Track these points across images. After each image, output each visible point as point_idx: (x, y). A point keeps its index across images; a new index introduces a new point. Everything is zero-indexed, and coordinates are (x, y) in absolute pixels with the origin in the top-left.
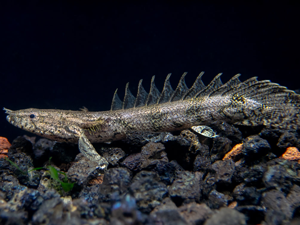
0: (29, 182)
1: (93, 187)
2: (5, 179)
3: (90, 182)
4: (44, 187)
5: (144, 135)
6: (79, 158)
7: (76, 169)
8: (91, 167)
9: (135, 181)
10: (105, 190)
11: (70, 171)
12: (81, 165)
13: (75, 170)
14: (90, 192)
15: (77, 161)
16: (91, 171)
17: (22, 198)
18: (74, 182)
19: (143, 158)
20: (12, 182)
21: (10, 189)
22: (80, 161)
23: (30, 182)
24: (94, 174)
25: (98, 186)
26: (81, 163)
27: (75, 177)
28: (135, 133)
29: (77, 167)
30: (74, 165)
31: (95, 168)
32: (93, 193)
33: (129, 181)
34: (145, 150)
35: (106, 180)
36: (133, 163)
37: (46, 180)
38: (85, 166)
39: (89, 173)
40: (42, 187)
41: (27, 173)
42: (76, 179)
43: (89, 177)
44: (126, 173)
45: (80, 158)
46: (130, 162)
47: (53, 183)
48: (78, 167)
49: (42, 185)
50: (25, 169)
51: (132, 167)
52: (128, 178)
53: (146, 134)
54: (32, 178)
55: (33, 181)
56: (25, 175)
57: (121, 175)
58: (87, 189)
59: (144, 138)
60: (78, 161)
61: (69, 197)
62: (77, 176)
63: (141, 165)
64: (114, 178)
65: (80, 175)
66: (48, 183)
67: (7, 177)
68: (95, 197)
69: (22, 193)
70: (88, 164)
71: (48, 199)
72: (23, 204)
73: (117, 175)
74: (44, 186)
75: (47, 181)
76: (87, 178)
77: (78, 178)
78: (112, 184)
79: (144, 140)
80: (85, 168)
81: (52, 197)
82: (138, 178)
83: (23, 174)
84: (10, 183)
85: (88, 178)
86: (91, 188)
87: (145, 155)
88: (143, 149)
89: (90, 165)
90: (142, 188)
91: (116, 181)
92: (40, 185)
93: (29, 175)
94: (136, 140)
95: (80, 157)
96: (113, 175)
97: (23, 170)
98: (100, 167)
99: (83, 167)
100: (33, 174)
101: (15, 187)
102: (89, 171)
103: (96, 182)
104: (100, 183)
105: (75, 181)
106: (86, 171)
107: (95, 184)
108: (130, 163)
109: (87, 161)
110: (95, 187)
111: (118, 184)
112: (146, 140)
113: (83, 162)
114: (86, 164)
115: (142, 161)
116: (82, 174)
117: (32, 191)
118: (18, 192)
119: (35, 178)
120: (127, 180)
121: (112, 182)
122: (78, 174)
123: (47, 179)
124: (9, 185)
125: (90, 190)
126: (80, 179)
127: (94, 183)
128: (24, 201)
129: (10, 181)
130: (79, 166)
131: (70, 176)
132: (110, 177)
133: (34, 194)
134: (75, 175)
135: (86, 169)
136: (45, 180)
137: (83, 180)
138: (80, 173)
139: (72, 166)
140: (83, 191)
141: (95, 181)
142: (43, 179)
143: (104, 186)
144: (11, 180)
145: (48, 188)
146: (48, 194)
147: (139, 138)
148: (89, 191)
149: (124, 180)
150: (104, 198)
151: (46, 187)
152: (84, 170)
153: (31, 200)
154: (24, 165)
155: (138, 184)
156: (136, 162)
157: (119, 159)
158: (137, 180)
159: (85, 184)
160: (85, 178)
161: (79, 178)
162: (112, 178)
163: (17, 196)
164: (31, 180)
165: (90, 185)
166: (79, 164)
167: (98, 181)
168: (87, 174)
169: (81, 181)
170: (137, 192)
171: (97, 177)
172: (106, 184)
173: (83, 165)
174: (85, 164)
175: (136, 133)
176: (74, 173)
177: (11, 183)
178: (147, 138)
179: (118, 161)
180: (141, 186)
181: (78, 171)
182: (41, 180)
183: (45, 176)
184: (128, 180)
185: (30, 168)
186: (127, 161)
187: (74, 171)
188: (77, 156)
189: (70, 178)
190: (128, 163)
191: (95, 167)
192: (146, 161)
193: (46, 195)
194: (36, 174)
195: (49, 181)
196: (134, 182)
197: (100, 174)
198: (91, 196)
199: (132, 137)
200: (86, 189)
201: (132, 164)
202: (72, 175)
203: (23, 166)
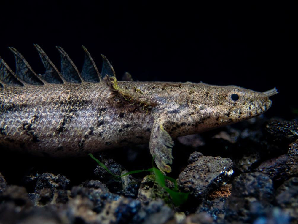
0: (122, 190)
1: (216, 200)
2: (90, 184)
3: (211, 194)
4: (145, 198)
5: (292, 127)
6: (194, 158)
7: (191, 174)
8: (212, 171)
9: (282, 192)
10: (236, 205)
11: (182, 177)
12: (197, 169)
13: (190, 176)
14: (212, 208)
15: (191, 162)
16: (212, 177)
17: (117, 210)
18: (187, 192)
19: (291, 160)
20: (101, 189)
21: (99, 198)
22: (196, 162)
23: (124, 191)
24: (216, 181)
25: (224, 199)
26: (197, 166)
27: (189, 184)
28: (276, 124)
29: (192, 171)
30: (188, 168)
31: (218, 174)
32: (217, 209)
33: (272, 192)
34: (294, 148)
35: (236, 190)
36: (275, 169)
37: (147, 189)
38: (203, 170)
39: (209, 181)
40: (142, 197)
41: (120, 178)
42: (191, 188)
43: (209, 186)
44: (267, 181)
45: (196, 159)
46: (269, 167)
47: (157, 193)
48: (194, 172)
49: (142, 195)
50: (116, 173)
51: (273, 175)
52: (271, 187)
53: (294, 126)
54: (127, 186)
55: (129, 189)
56: (118, 181)
57: (261, 182)
58: (208, 203)
59: (292, 131)
60: (193, 163)
61: (181, 214)
62: (193, 183)
63: (288, 171)
64: (248, 187)
65: (197, 182)
66: (151, 192)
67: (93, 182)
68: (219, 215)
69: (116, 204)
70: (208, 167)
71: (153, 213)
72: (118, 219)
73: (254, 182)
74: (146, 196)
75: (149, 190)
76: (207, 188)
77: (194, 187)
78: (246, 196)
79: (291, 134)
80: (204, 172)
81: (158, 210)
82: (286, 188)
83: (115, 179)
84: (97, 191)
85: (209, 188)
86: (214, 202)
87: (294, 156)
88: (290, 147)
89: (210, 169)
90: (293, 202)
91: (252, 191)
92: (139, 195)
93: (123, 182)
94: (279, 134)
95: (196, 157)
96: (247, 182)
97: (114, 174)
98: (226, 172)
99: (201, 171)
100: (128, 180)
101: (105, 195)
102: (210, 178)
103: (220, 195)
104: (225, 195)
105: (190, 190)
106: (204, 177)
107: (218, 198)
108: (270, 170)
109: (206, 162)
110: (218, 201)
111: (256, 195)
112: (296, 135)
113: (200, 163)
114: (206, 166)
115: (290, 165)
116: (200, 181)
117: (130, 202)
118: (110, 202)
119: (131, 185)
120: (269, 190)
121: (247, 193)
122: (194, 181)
123: (148, 187)
124: (97, 193)
125: (212, 205)
126: (197, 188)
127: (216, 196)
128: (120, 215)
129: (97, 188)
130: (194, 170)
131: (181, 184)
132: (243, 185)
133: (133, 205)
134: (189, 182)
135: (205, 174)
136: (145, 188)
137: (201, 189)
138: (196, 180)
139: (185, 170)
140: (201, 206)
141: (217, 193)
142: (143, 187)
143: (234, 199)
144: (98, 186)
145: (151, 199)
146: (153, 206)
147: (284, 131)
148: (210, 205)
149: (264, 189)
150: (235, 215)
151: (148, 197)
152: (203, 175)
153: (129, 214)
154: (115, 168)
155: (288, 195)
156: (279, 167)
157: (252, 163)
158: (284, 190)
159: (204, 197)
160: (204, 186)
161: (196, 186)
162: (246, 186)
163: (110, 207)
164: (125, 188)
165: (211, 199)
166: (194, 167)
167: (222, 193)
168: (207, 181)
169: (198, 190)
170: (287, 207)
171: (221, 187)
172: (236, 196)
173: (200, 168)
174: (204, 168)
175: (279, 123)
176: (188, 179)
177: (99, 190)
178: (296, 132)
179: (250, 166)
180: (293, 199)
181: (194, 177)
182: (139, 189)
183: (146, 183)
184: (271, 190)
185: (124, 171)
186: (264, 166)
187: (187, 176)
188: (192, 155)
189: (181, 187)
190: (266, 169)
191: (218, 172)
192: (296, 164)
193: (149, 207)
194: (131, 180)
195: (152, 190)
196: (279, 193)
197: (224, 183)
198: (213, 213)
199: (272, 131)
200: (205, 203)
201: (272, 171)
202: (186, 183)
203: (113, 168)
